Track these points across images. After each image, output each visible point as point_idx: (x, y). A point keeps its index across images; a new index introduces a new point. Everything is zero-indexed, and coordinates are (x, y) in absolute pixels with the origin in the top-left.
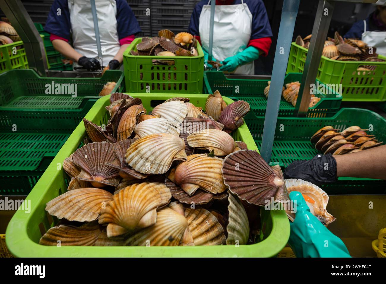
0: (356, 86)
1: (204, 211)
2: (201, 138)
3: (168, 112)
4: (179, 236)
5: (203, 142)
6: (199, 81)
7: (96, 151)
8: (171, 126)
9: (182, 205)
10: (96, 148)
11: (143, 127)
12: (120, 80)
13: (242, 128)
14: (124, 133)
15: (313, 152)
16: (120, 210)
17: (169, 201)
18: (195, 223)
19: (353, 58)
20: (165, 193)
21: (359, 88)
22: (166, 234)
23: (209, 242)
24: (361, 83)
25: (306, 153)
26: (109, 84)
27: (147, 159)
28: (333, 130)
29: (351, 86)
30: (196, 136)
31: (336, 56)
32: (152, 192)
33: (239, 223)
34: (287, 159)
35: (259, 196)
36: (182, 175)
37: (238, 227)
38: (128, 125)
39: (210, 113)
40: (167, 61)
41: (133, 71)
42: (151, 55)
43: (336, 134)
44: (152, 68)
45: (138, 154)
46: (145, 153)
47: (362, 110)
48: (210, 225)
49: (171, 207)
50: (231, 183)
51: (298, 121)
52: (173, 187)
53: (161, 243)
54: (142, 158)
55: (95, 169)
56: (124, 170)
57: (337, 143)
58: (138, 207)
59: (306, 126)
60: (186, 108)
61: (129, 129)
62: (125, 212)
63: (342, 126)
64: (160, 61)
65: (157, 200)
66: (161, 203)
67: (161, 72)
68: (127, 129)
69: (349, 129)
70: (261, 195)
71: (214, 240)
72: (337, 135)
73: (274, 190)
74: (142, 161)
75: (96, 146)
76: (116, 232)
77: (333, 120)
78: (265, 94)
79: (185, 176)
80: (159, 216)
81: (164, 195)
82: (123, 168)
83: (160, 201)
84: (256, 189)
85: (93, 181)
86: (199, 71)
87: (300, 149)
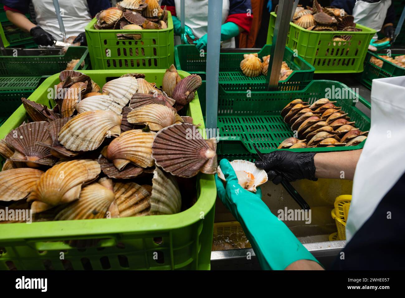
0: (332, 57)
1: (134, 185)
2: (140, 113)
3: (116, 89)
4: (104, 209)
5: (141, 117)
6: (169, 56)
7: (33, 131)
8: (113, 103)
9: (111, 180)
10: (33, 129)
11: (83, 105)
12: (84, 57)
13: (193, 103)
14: (67, 112)
15: (283, 126)
16: (42, 187)
17: (97, 177)
18: (123, 197)
19: (329, 28)
20: (94, 169)
21: (335, 60)
22: (90, 208)
23: (137, 214)
24: (337, 54)
25: (276, 127)
26: (73, 62)
27: (78, 136)
28: (301, 103)
29: (327, 58)
30: (137, 112)
31: (313, 26)
32: (79, 168)
33: (164, 195)
34: (255, 134)
35: (185, 168)
36: (113, 150)
37: (163, 198)
38: (70, 104)
39: (166, 88)
40: (134, 35)
41: (97, 46)
42: (116, 29)
43: (304, 106)
44: (118, 43)
45: (69, 132)
46: (76, 131)
47: (332, 82)
48: (139, 198)
49: (100, 183)
50: (158, 157)
51: (268, 94)
52: (105, 163)
53: (85, 217)
54: (72, 135)
55: (30, 149)
56: (55, 149)
57: (304, 116)
58: (61, 184)
59: (276, 100)
60: (136, 84)
61: (71, 108)
62: (46, 189)
63: (313, 99)
64: (126, 35)
65: (84, 176)
66: (87, 179)
67: (127, 47)
68: (69, 107)
69: (319, 102)
70: (187, 167)
71: (143, 213)
72: (305, 108)
73: (203, 162)
74: (72, 139)
75: (33, 126)
76: (40, 208)
77: (304, 92)
78: (241, 68)
79: (115, 152)
80: (84, 191)
81: (92, 171)
82: (55, 147)
83: (87, 177)
84: (184, 161)
85: (27, 161)
86: (169, 45)
87: (269, 123)
